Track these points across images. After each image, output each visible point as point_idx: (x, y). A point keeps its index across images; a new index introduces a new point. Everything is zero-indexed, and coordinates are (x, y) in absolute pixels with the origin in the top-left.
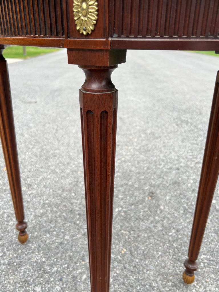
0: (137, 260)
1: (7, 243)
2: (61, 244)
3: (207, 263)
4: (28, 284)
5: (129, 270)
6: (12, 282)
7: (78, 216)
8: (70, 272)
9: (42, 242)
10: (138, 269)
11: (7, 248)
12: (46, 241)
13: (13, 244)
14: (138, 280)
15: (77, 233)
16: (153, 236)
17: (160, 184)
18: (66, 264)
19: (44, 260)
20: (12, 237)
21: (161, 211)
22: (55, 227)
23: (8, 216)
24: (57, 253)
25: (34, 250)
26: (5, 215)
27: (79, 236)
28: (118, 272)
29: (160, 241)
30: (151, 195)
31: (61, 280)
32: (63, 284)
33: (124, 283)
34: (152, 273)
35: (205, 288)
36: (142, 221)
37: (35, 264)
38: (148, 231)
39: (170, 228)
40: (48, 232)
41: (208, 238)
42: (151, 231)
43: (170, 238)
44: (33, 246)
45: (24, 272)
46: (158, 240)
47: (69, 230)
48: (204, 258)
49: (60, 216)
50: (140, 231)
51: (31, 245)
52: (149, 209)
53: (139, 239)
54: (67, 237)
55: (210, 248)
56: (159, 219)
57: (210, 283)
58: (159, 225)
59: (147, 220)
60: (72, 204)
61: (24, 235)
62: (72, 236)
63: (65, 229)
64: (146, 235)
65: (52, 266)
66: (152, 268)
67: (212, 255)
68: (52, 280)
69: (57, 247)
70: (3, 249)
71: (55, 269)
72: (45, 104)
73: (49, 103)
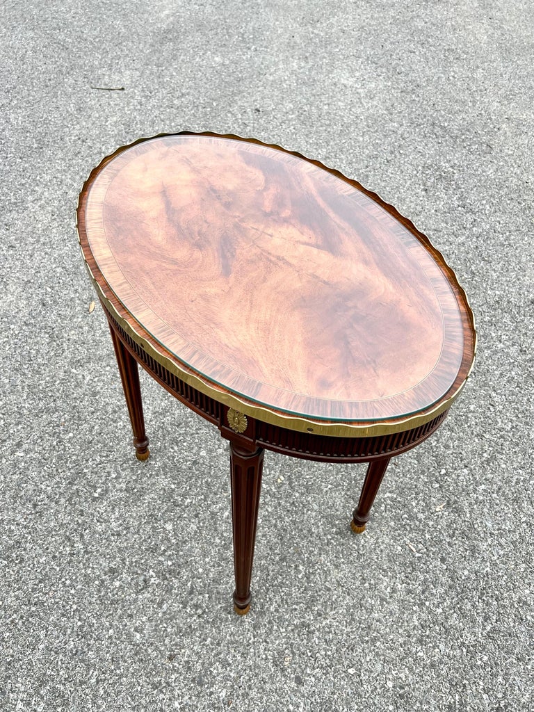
0: (297, 495)
1: (120, 457)
2: (195, 463)
3: (390, 505)
4: (156, 519)
5: (285, 508)
6: (135, 515)
8: (209, 506)
9: (168, 458)
10: (296, 507)
11: (121, 465)
12: (174, 458)
13: (128, 460)
14: (294, 522)
15: (217, 447)
18: (203, 494)
19: (173, 486)
20: (125, 448)
22: (186, 433)
23: (115, 412)
24: (191, 478)
25: (159, 471)
26: (110, 409)
27: (220, 451)
28: (270, 510)
31: (196, 516)
32: (199, 523)
33: (275, 526)
34: (314, 514)
35: (377, 539)
37: (162, 493)
40: (175, 441)
41: (403, 467)
44: (156, 463)
45: (149, 502)
47: (206, 441)
48: (388, 497)
51: (153, 463)
54: (203, 453)
55: (401, 482)
57: (385, 532)
61: (144, 453)
63: (199, 438)
65: (184, 496)
66: (316, 507)
67: (400, 494)
68: (185, 515)
69: (190, 468)
70: (116, 467)
71: (189, 501)
72: (143, 94)
73: (151, 93)
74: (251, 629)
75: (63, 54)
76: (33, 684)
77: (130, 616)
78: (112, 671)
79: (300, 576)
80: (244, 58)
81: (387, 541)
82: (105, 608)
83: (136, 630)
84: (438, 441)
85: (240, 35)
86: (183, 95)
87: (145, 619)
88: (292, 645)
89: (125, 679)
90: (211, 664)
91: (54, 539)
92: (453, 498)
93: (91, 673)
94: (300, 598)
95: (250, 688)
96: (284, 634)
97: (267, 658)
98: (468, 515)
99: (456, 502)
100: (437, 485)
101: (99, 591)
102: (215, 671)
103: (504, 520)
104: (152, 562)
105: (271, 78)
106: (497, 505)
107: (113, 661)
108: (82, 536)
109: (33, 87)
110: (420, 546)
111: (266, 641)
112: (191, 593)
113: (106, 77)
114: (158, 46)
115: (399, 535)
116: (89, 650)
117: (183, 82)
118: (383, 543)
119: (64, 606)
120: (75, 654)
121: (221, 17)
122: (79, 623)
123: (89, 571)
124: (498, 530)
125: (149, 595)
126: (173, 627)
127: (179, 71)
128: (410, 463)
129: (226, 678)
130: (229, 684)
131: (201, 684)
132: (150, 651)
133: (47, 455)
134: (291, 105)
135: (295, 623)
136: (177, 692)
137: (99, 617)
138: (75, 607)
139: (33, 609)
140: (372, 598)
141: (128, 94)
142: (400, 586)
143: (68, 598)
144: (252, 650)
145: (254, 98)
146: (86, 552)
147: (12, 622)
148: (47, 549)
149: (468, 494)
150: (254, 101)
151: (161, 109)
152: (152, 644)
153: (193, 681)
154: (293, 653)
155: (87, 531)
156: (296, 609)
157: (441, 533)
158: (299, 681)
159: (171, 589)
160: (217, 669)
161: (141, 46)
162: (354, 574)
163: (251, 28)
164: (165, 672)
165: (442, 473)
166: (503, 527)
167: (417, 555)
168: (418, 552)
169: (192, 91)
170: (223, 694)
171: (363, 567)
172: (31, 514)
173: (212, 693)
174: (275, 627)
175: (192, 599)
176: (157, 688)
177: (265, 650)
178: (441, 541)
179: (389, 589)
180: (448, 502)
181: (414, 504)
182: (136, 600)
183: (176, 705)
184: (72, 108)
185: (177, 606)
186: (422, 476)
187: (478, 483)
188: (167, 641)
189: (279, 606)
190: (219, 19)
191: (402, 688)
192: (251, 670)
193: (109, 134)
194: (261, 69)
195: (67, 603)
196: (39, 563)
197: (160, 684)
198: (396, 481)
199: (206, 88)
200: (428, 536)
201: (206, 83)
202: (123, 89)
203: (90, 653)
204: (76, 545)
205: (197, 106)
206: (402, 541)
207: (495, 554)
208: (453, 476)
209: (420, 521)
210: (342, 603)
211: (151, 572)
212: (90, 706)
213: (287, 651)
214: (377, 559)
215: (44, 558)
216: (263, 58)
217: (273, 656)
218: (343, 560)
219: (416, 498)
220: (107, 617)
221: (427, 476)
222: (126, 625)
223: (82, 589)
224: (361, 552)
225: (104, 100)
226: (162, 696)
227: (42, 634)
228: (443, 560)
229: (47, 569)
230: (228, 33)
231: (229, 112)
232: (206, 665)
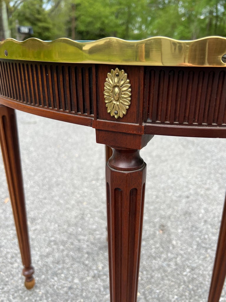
1: (12, 289)
2: (70, 288)
7: (86, 256)
9: (50, 287)
11: (13, 295)
12: (54, 286)
13: (19, 290)
15: (86, 275)
16: (167, 276)
17: (171, 215)
20: (17, 282)
21: (174, 247)
22: (63, 268)
23: (12, 257)
24: (67, 300)
25: (42, 297)
26: (9, 256)
27: (89, 278)
29: (175, 282)
30: (162, 228)
36: (155, 258)
38: (161, 271)
39: (184, 266)
40: (55, 274)
42: (165, 271)
43: (185, 279)
44: (40, 291)
46: (172, 281)
47: (78, 272)
49: (67, 255)
50: (153, 271)
51: (38, 291)
52: (161, 245)
53: (153, 280)
54: (76, 281)
56: (172, 256)
58: (172, 263)
59: (160, 257)
60: (79, 241)
61: (30, 281)
62: (81, 279)
63: (74, 271)
64: (159, 276)
69: (67, 293)
70: (9, 296)
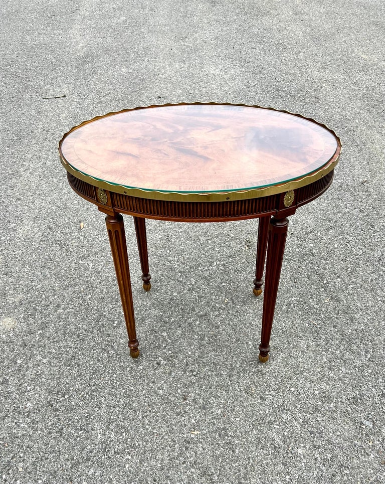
0: (238, 307)
2: (171, 299)
4: (155, 332)
5: (233, 315)
6: (142, 331)
7: (179, 274)
8: (186, 321)
9: (154, 300)
10: (239, 313)
12: (157, 299)
14: (240, 321)
18: (180, 315)
19: (161, 313)
24: (171, 308)
27: (185, 292)
28: (224, 317)
31: (180, 326)
32: (182, 329)
33: (229, 324)
34: (251, 315)
35: (293, 322)
37: (155, 318)
45: (149, 324)
47: (175, 288)
49: (162, 275)
50: (239, 282)
53: (239, 289)
54: (175, 294)
55: (301, 291)
57: (297, 318)
60: (170, 262)
62: (179, 292)
64: (244, 285)
65: (169, 318)
66: (251, 311)
67: (301, 297)
68: (173, 327)
69: (169, 303)
71: (173, 319)
72: (79, 98)
73: (84, 96)
74: (228, 378)
75: (17, 81)
76: (105, 424)
77: (153, 382)
78: (150, 411)
79: (250, 347)
80: (142, 66)
81: (299, 322)
82: (137, 380)
83: (159, 388)
84: (319, 267)
85: (135, 53)
86: (106, 95)
87: (162, 382)
88: (254, 382)
89: (159, 414)
90: (208, 399)
91: (95, 351)
92: (334, 295)
93: (137, 414)
94: (253, 358)
95: (234, 406)
96: (248, 377)
97: (241, 391)
98: (345, 302)
99: (336, 296)
100: (323, 289)
101: (131, 373)
102: (212, 401)
103: (367, 301)
104: (159, 353)
105: (163, 77)
106: (362, 294)
107: (149, 406)
108: (112, 347)
109: (3, 103)
110: (319, 322)
111: (238, 382)
112: (187, 365)
113: (51, 90)
114: (81, 67)
115: (305, 318)
116: (133, 403)
117: (104, 87)
118: (296, 323)
119: (112, 384)
120: (126, 406)
121: (119, 43)
122: (123, 391)
123: (122, 364)
124: (365, 307)
125: (162, 370)
126: (180, 384)
127: (99, 80)
128: (304, 280)
129: (219, 404)
130: (221, 406)
131: (204, 409)
132: (170, 398)
133: (78, 309)
134: (181, 91)
135: (253, 370)
136: (191, 415)
137: (134, 386)
138: (118, 383)
139: (94, 388)
140: (296, 352)
141: (69, 99)
142: (311, 344)
143: (113, 379)
144: (231, 388)
145: (155, 90)
146: (117, 354)
147: (82, 396)
148: (93, 357)
149: (343, 291)
150: (155, 92)
151: (94, 105)
152: (170, 394)
153: (200, 408)
154: (256, 386)
155: (115, 344)
156: (252, 364)
157: (330, 313)
158: (262, 399)
159: (175, 365)
160: (212, 400)
161: (69, 69)
162: (283, 341)
163: (141, 48)
164: (182, 406)
165: (325, 283)
166: (368, 305)
167: (319, 326)
168: (319, 325)
169: (112, 91)
170: (219, 411)
171: (287, 337)
172: (77, 340)
173: (212, 412)
174: (242, 375)
175: (188, 368)
176: (179, 415)
177: (239, 386)
178: (332, 317)
179: (305, 346)
180: (331, 297)
181: (311, 301)
182: (155, 374)
183: (193, 421)
184: (33, 113)
185: (180, 373)
186: (313, 286)
187: (348, 285)
188: (179, 391)
189: (242, 364)
190: (118, 45)
191: (324, 393)
192: (233, 398)
193: (64, 125)
194: (155, 72)
195: (113, 382)
196: (90, 364)
197: (181, 413)
198: (297, 291)
199: (121, 88)
200: (323, 316)
201: (120, 86)
202: (65, 96)
203: (134, 404)
204: (110, 352)
205: (118, 100)
206: (308, 321)
207: (365, 319)
208: (332, 283)
209: (317, 309)
210: (279, 357)
211: (160, 358)
212: (142, 430)
213: (252, 385)
214: (295, 332)
215: (92, 362)
216: (155, 65)
217: (245, 389)
218: (274, 335)
219: (312, 298)
220: (139, 385)
221: (316, 285)
222: (152, 387)
223: (120, 374)
224: (284, 330)
225: (54, 105)
226: (183, 418)
227: (103, 400)
228: (335, 327)
229: (96, 367)
230: (127, 53)
231: (140, 100)
232: (205, 400)
